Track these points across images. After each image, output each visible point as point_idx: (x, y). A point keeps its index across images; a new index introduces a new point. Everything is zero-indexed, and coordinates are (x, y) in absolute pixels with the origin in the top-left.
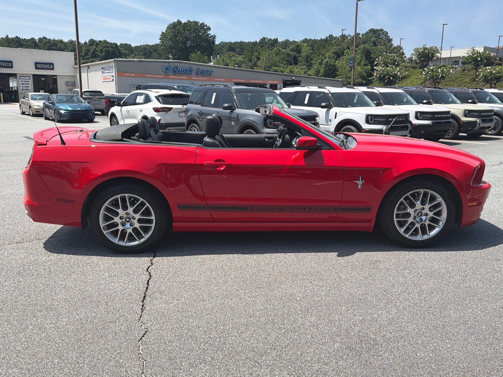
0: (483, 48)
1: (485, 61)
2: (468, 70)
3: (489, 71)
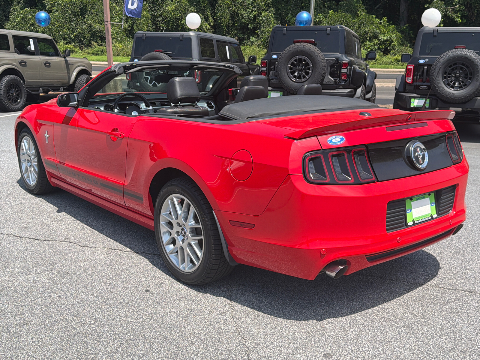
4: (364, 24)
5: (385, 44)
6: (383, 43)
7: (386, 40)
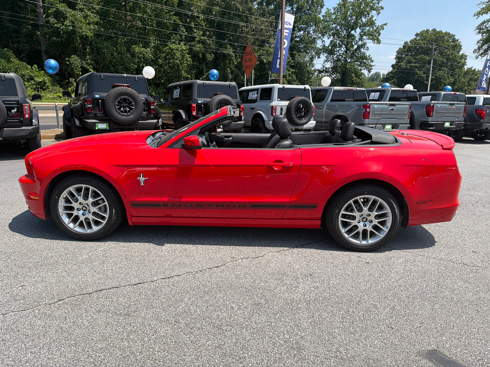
4: (20, 69)
5: (40, 84)
6: (39, 84)
7: (41, 82)
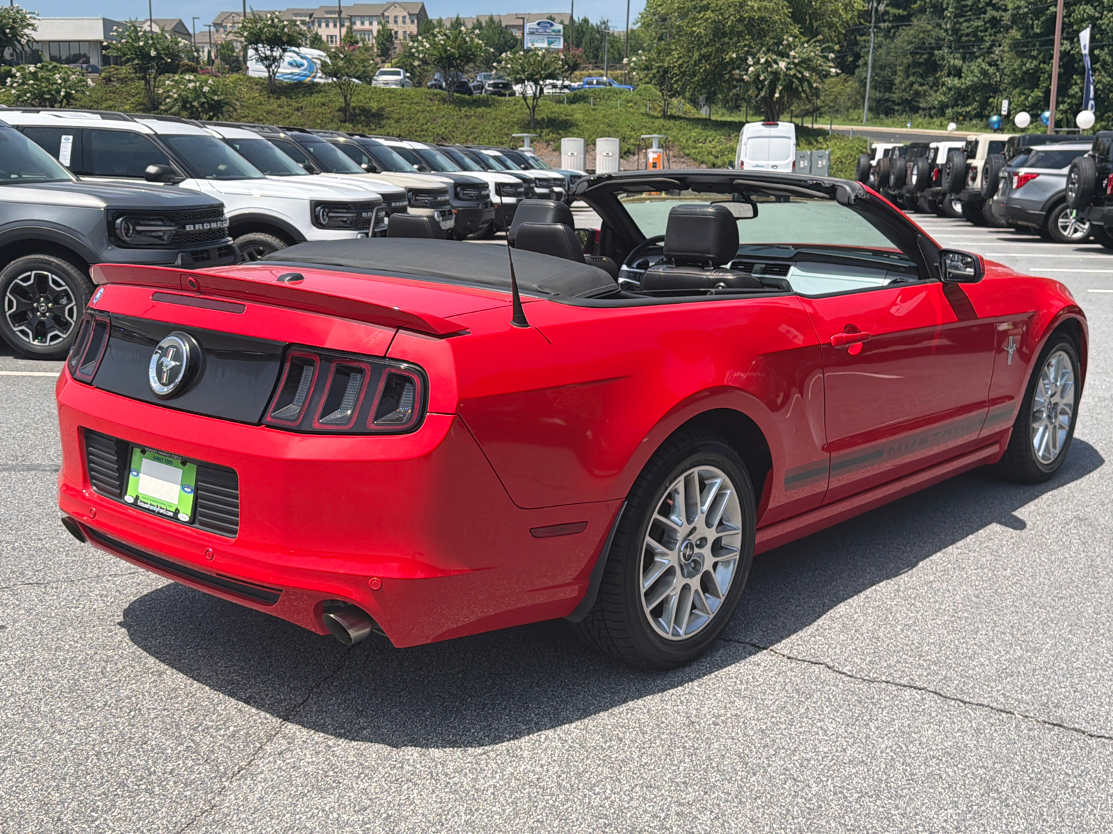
0: (101, 22)
1: (169, 60)
2: (118, 79)
3: (191, 85)
